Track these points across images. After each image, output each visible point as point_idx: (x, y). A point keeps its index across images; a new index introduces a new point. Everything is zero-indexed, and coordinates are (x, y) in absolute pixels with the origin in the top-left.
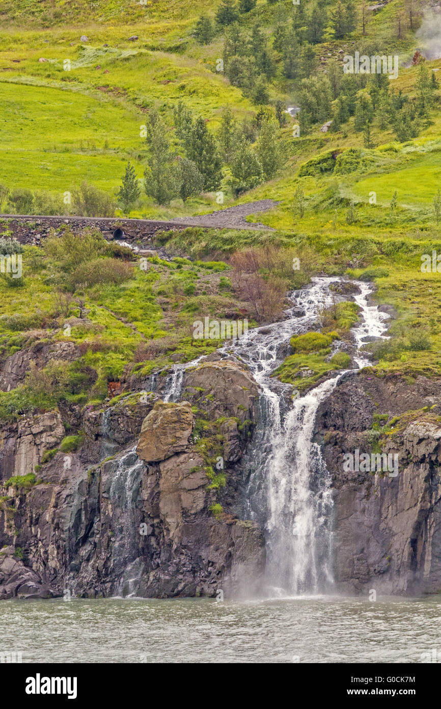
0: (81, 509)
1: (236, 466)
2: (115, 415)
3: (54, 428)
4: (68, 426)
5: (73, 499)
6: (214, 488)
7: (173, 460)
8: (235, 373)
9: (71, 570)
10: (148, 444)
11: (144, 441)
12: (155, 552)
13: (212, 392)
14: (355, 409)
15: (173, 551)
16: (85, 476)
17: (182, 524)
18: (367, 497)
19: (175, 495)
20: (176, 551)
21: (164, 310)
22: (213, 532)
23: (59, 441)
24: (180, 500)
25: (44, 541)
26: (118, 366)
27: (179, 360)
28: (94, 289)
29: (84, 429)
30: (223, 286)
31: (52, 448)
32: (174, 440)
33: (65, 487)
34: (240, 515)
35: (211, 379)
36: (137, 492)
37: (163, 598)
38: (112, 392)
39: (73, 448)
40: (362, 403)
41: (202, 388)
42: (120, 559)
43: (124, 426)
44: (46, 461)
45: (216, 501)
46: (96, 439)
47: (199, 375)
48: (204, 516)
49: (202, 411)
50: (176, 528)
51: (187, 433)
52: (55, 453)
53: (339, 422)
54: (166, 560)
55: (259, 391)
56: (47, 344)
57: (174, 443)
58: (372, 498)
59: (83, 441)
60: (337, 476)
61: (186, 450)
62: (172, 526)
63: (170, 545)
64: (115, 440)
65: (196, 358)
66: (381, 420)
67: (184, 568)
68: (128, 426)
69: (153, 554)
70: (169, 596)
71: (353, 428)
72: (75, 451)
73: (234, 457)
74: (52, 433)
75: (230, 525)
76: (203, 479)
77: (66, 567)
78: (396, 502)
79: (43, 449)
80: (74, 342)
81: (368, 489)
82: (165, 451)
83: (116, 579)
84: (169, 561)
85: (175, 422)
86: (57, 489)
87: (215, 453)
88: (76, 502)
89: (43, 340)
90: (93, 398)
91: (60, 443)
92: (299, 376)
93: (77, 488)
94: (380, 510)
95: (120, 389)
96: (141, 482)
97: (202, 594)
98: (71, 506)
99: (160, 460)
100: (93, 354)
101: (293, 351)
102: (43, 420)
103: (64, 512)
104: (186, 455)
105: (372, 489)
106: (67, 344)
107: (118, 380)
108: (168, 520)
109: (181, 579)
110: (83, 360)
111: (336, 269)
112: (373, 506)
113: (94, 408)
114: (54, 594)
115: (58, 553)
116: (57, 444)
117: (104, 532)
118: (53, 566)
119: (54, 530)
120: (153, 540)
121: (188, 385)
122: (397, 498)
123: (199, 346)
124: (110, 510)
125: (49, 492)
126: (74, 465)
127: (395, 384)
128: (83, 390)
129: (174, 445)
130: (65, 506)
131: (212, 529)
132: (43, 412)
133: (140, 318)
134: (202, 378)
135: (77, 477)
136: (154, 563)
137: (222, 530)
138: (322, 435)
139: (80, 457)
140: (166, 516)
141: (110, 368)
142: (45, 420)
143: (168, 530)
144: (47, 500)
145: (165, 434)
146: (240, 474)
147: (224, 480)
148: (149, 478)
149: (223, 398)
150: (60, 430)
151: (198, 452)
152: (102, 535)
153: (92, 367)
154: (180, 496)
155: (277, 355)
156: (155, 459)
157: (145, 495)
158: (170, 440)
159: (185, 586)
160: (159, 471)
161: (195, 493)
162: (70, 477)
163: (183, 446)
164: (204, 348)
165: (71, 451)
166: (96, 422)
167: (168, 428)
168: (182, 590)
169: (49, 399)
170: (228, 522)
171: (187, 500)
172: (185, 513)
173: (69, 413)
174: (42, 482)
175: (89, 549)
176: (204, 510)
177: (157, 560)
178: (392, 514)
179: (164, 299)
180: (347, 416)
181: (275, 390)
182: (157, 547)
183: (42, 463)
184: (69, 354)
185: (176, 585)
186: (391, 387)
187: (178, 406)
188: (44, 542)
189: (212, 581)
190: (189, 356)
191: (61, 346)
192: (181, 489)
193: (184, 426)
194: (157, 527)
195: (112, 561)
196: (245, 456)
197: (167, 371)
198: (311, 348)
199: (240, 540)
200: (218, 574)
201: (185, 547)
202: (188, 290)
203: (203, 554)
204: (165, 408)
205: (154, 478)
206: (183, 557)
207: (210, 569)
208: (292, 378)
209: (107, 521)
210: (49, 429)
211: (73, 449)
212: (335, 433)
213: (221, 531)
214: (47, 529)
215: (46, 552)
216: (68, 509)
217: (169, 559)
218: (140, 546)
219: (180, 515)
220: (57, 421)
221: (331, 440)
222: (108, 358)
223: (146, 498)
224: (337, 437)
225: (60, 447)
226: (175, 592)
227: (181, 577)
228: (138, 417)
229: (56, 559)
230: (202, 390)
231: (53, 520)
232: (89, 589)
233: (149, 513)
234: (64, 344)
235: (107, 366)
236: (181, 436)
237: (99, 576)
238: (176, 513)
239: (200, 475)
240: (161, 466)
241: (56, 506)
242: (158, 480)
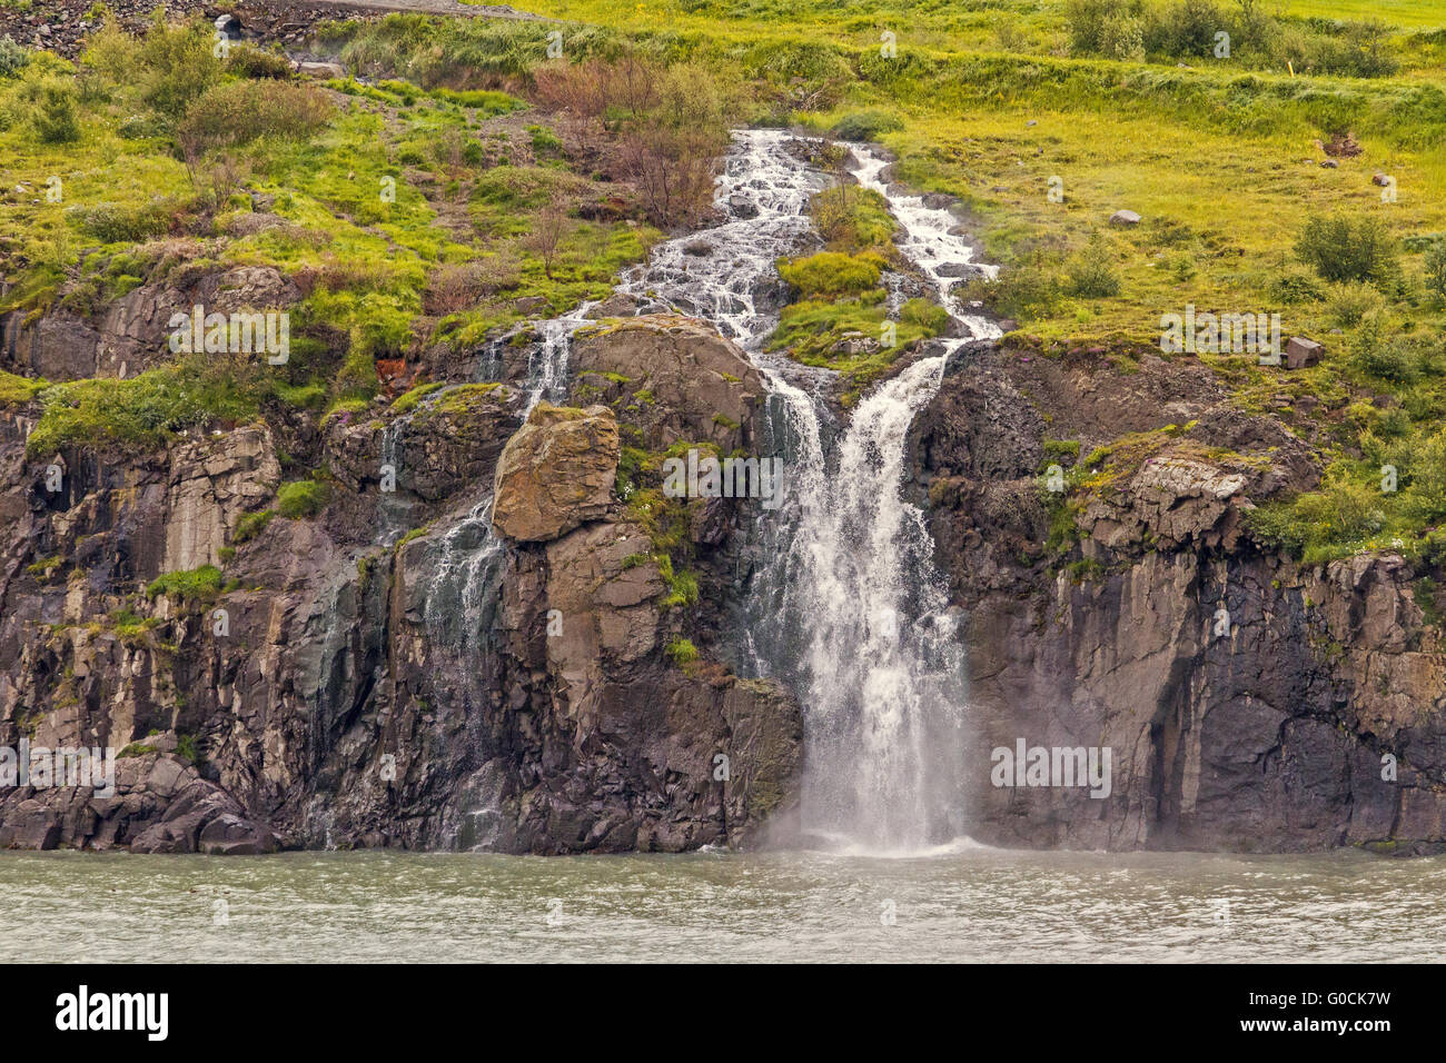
0: (345, 649)
1: (718, 554)
2: (416, 433)
3: (258, 463)
4: (287, 458)
5: (325, 625)
6: (677, 605)
7: (578, 538)
8: (702, 342)
9: (320, 788)
10: (520, 502)
11: (510, 494)
12: (528, 748)
13: (649, 385)
14: (997, 427)
15: (576, 748)
16: (353, 573)
17: (603, 685)
18: (1039, 628)
19: (582, 620)
20: (584, 746)
21: (429, 198)
22: (678, 704)
23: (270, 493)
24: (598, 630)
25: (252, 720)
26: (397, 323)
27: (537, 311)
28: (252, 148)
29: (327, 465)
30: (540, 147)
31: (257, 507)
32: (581, 493)
33: (302, 598)
34: (735, 667)
35: (642, 354)
36: (492, 611)
37: (559, 854)
38: (387, 383)
39: (309, 509)
40: (1013, 415)
41: (620, 374)
42: (444, 765)
43: (440, 459)
44: (246, 539)
45: (681, 634)
46: (363, 489)
47: (612, 345)
48: (654, 666)
49: (629, 429)
50: (586, 694)
51: (609, 477)
52: (266, 519)
53: (964, 456)
54: (556, 767)
55: (764, 384)
56: (210, 271)
57: (583, 500)
58: (1052, 630)
59: (328, 494)
60: (965, 580)
61: (609, 517)
62: (575, 688)
63: (568, 734)
64: (414, 492)
65: (575, 307)
66: (1065, 453)
67: (606, 787)
68: (449, 460)
69: (523, 754)
70: (576, 851)
71: (995, 471)
72: (312, 514)
73: (714, 532)
74: (255, 474)
75: (720, 689)
76: (652, 582)
77: (306, 781)
78: (1114, 640)
79: (234, 512)
80: (276, 268)
81: (1039, 610)
82: (561, 517)
83: (433, 810)
84: (563, 770)
85: (583, 453)
86: (282, 601)
87: (671, 523)
88: (331, 632)
89: (197, 263)
90: (347, 395)
91: (274, 496)
92: (843, 352)
93: (334, 599)
94: (1073, 659)
95: (408, 375)
96: (501, 588)
97: (655, 847)
98: (321, 642)
99: (548, 538)
100: (331, 295)
101: (794, 294)
102: (235, 445)
103: (304, 655)
104: (608, 528)
105: (1051, 611)
106: (263, 271)
107: (399, 356)
108: (566, 675)
109: (600, 812)
110: (308, 308)
111: (766, 112)
112: (1054, 649)
113: (355, 418)
114: (285, 844)
115: (288, 749)
116: (266, 499)
117: (403, 700)
118: (276, 778)
119: (280, 696)
120: (525, 720)
121: (586, 369)
122: (1115, 632)
123: (569, 281)
124: (418, 653)
125: (263, 608)
126: (319, 546)
127: (1091, 373)
128: (315, 378)
129: (582, 505)
130: (305, 641)
131: (675, 697)
132: (230, 426)
133: (386, 215)
134: (620, 353)
135: (331, 576)
136: (526, 775)
137: (700, 700)
138: (924, 485)
139: (327, 528)
140: (561, 665)
141: (377, 328)
142: (238, 443)
143: (565, 699)
144: (257, 627)
145: (561, 479)
146: (729, 573)
147: (693, 585)
148: (523, 580)
149: (675, 398)
150: (270, 468)
151: (636, 522)
152: (399, 709)
153: (333, 324)
154: (596, 620)
155: (755, 304)
156: (537, 536)
157: (513, 617)
158: (574, 493)
159: (610, 827)
160: (546, 565)
161: (635, 614)
162: (313, 576)
163: (600, 506)
164: (582, 286)
165: (304, 515)
166: (365, 449)
167: (567, 466)
168: (602, 837)
169: (241, 398)
170: (714, 681)
171: (613, 631)
172: (608, 660)
173: (285, 428)
174: (240, 585)
175: (364, 739)
176: (655, 652)
177: (533, 767)
178: (1103, 669)
179: (420, 172)
180: (980, 442)
181: (797, 381)
182: (535, 737)
183: (236, 543)
184: (270, 294)
185: (589, 825)
186: (1081, 380)
187: (585, 416)
188: (250, 724)
189: (679, 817)
190: (557, 301)
191: (249, 275)
192: (600, 605)
193: (604, 461)
194: (538, 691)
195: (425, 765)
196: (737, 531)
197: (526, 335)
198: (835, 287)
199: (746, 725)
200: (692, 801)
201: (608, 738)
202: (467, 155)
203: (654, 754)
204: (559, 421)
205: (534, 578)
206: (601, 761)
207: (672, 788)
208: (826, 356)
209: (409, 676)
210: (246, 465)
211: (307, 510)
212: (955, 481)
213: (695, 701)
214: (259, 693)
215: (256, 747)
216: (315, 648)
217: (563, 766)
218: (494, 734)
219: (594, 663)
220: (265, 447)
221: (948, 498)
222: (369, 305)
223: (516, 627)
224: (962, 490)
225: (275, 506)
226: (587, 840)
227: (597, 805)
228: (473, 439)
229: (282, 763)
230: (622, 379)
231: (278, 673)
232: (368, 831)
233: (521, 659)
234: (257, 273)
235: (370, 322)
236: (598, 484)
237: (392, 802)
238: (585, 660)
239: (646, 573)
240: (551, 554)
241: (283, 641)
242: (543, 583)
